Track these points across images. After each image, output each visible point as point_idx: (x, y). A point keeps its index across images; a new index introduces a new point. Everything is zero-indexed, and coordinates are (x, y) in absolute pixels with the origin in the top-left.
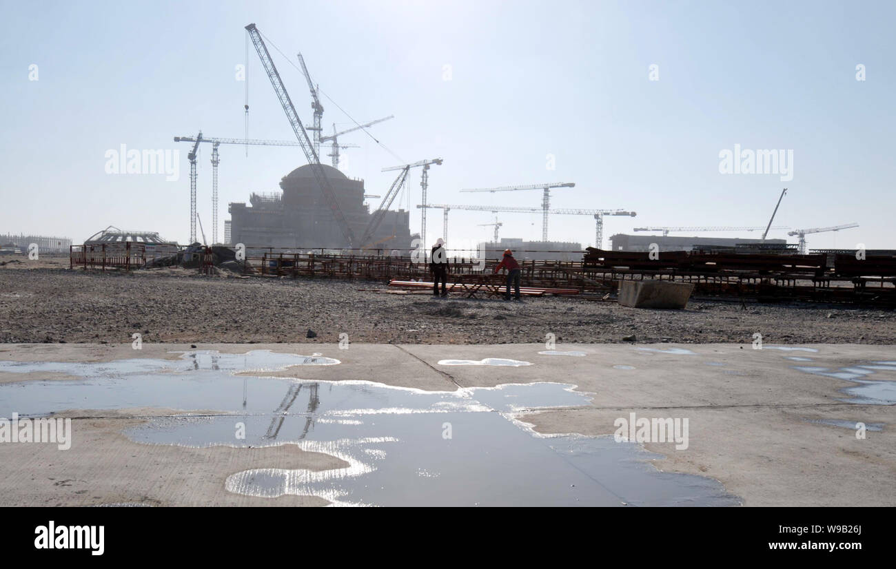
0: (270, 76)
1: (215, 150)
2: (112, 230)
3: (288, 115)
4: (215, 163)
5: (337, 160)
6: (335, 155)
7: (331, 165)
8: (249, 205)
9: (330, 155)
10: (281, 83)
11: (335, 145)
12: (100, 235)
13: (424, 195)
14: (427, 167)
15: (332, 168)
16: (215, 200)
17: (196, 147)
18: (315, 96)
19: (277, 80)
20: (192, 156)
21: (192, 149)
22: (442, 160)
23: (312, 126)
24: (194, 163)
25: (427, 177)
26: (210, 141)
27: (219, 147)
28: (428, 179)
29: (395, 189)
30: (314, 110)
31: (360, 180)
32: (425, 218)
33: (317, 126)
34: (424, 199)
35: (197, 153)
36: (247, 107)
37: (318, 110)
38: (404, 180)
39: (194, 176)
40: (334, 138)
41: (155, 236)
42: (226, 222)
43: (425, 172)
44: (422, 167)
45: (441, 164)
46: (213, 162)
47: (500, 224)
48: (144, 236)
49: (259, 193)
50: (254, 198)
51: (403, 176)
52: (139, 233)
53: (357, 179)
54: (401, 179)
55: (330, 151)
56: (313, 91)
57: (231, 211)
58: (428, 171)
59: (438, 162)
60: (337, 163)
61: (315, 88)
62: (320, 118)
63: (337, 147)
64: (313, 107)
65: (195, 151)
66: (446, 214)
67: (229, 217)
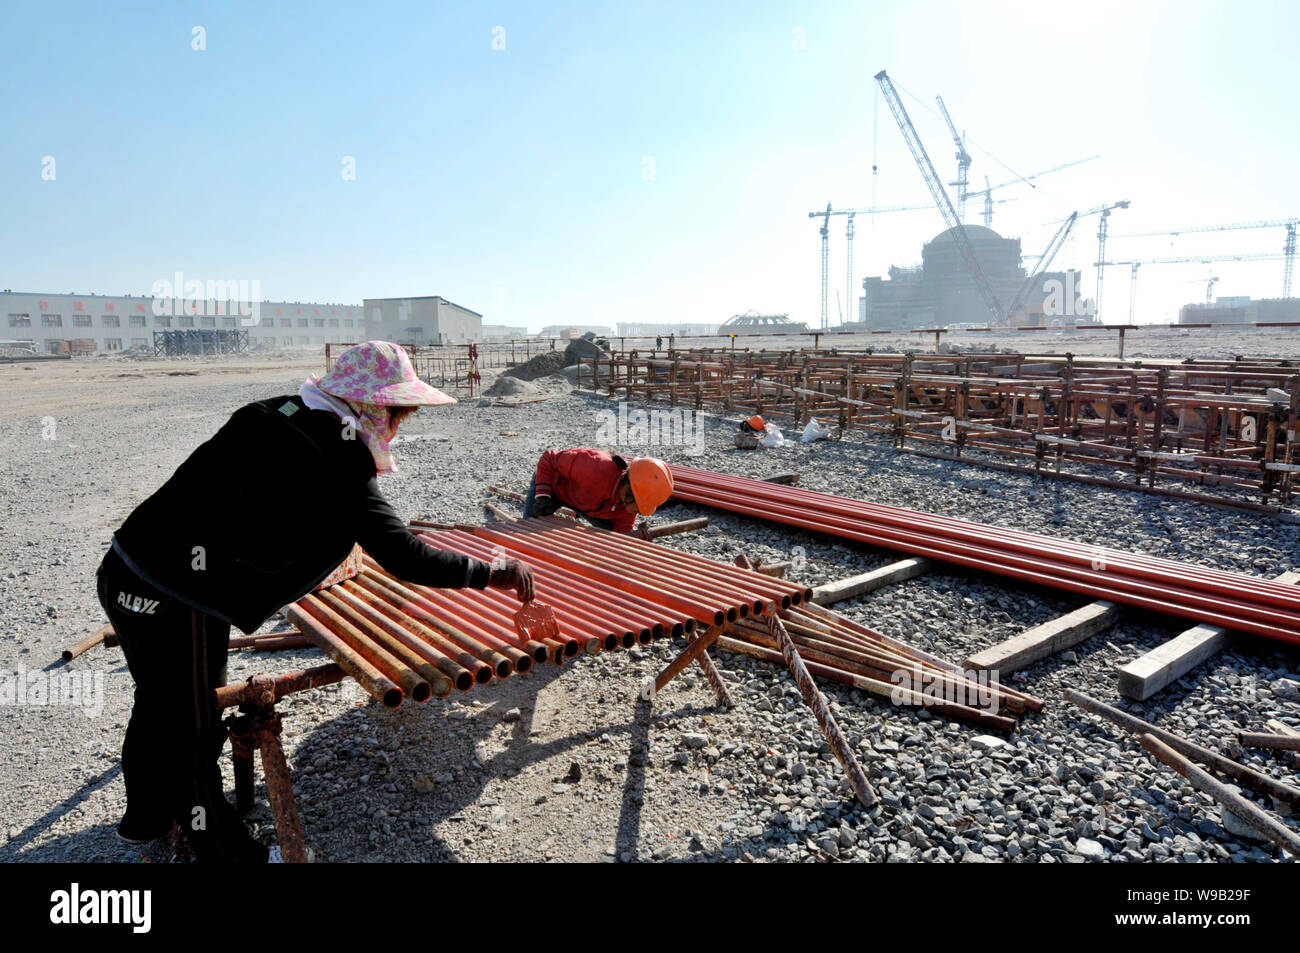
0: (902, 127)
1: (850, 222)
2: (751, 314)
3: (922, 170)
4: (850, 236)
5: (991, 218)
6: (989, 213)
7: (983, 224)
8: (886, 277)
9: (982, 214)
10: (915, 133)
11: (989, 200)
12: (734, 320)
13: (1102, 249)
14: (1107, 212)
15: (984, 228)
16: (849, 275)
17: (827, 220)
18: (960, 145)
19: (910, 133)
20: (824, 231)
21: (823, 223)
22: (1129, 202)
23: (956, 180)
24: (825, 238)
25: (1106, 226)
26: (845, 213)
27: (854, 219)
28: (1108, 228)
29: (1056, 243)
30: (958, 162)
31: (1016, 238)
32: (1102, 278)
33: (962, 180)
34: (1102, 253)
35: (829, 228)
36: (875, 168)
37: (964, 160)
38: (1068, 231)
39: (825, 252)
40: (988, 193)
41: (785, 318)
42: (861, 299)
43: (1103, 220)
44: (1101, 214)
45: (1127, 207)
46: (848, 235)
47: (1216, 279)
48: (774, 318)
49: (899, 265)
50: (893, 271)
51: (1067, 226)
52: (769, 315)
53: (1011, 238)
54: (1065, 230)
55: (982, 208)
56: (957, 139)
57: (866, 286)
58: (1108, 218)
59: (1124, 205)
60: (990, 221)
61: (960, 135)
62: (966, 169)
63: (991, 202)
64: (957, 158)
65: (826, 225)
66: (1134, 271)
67: (863, 293)
